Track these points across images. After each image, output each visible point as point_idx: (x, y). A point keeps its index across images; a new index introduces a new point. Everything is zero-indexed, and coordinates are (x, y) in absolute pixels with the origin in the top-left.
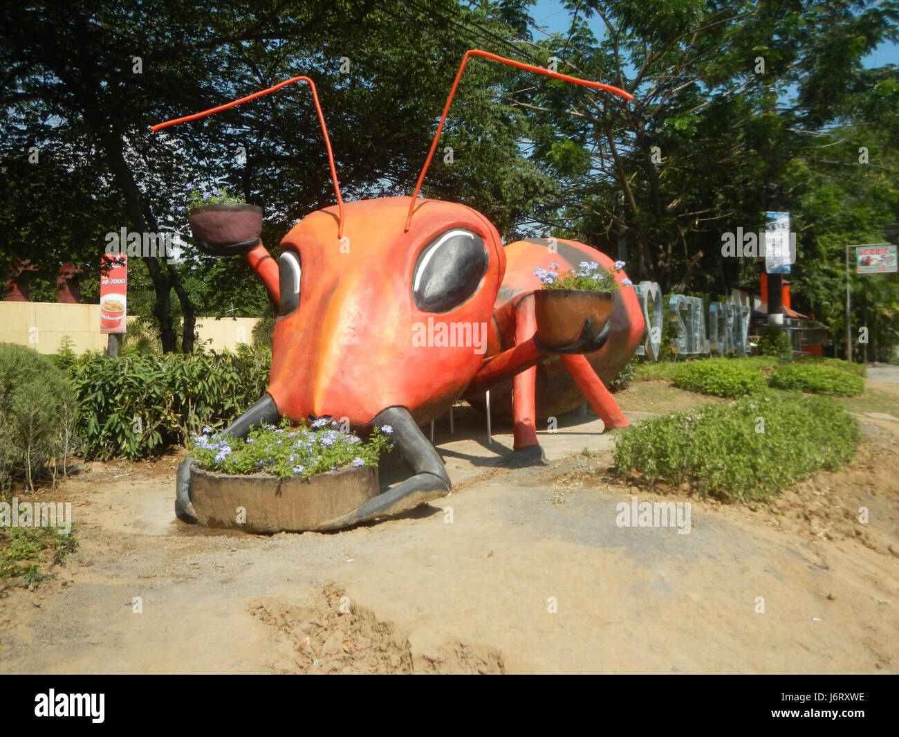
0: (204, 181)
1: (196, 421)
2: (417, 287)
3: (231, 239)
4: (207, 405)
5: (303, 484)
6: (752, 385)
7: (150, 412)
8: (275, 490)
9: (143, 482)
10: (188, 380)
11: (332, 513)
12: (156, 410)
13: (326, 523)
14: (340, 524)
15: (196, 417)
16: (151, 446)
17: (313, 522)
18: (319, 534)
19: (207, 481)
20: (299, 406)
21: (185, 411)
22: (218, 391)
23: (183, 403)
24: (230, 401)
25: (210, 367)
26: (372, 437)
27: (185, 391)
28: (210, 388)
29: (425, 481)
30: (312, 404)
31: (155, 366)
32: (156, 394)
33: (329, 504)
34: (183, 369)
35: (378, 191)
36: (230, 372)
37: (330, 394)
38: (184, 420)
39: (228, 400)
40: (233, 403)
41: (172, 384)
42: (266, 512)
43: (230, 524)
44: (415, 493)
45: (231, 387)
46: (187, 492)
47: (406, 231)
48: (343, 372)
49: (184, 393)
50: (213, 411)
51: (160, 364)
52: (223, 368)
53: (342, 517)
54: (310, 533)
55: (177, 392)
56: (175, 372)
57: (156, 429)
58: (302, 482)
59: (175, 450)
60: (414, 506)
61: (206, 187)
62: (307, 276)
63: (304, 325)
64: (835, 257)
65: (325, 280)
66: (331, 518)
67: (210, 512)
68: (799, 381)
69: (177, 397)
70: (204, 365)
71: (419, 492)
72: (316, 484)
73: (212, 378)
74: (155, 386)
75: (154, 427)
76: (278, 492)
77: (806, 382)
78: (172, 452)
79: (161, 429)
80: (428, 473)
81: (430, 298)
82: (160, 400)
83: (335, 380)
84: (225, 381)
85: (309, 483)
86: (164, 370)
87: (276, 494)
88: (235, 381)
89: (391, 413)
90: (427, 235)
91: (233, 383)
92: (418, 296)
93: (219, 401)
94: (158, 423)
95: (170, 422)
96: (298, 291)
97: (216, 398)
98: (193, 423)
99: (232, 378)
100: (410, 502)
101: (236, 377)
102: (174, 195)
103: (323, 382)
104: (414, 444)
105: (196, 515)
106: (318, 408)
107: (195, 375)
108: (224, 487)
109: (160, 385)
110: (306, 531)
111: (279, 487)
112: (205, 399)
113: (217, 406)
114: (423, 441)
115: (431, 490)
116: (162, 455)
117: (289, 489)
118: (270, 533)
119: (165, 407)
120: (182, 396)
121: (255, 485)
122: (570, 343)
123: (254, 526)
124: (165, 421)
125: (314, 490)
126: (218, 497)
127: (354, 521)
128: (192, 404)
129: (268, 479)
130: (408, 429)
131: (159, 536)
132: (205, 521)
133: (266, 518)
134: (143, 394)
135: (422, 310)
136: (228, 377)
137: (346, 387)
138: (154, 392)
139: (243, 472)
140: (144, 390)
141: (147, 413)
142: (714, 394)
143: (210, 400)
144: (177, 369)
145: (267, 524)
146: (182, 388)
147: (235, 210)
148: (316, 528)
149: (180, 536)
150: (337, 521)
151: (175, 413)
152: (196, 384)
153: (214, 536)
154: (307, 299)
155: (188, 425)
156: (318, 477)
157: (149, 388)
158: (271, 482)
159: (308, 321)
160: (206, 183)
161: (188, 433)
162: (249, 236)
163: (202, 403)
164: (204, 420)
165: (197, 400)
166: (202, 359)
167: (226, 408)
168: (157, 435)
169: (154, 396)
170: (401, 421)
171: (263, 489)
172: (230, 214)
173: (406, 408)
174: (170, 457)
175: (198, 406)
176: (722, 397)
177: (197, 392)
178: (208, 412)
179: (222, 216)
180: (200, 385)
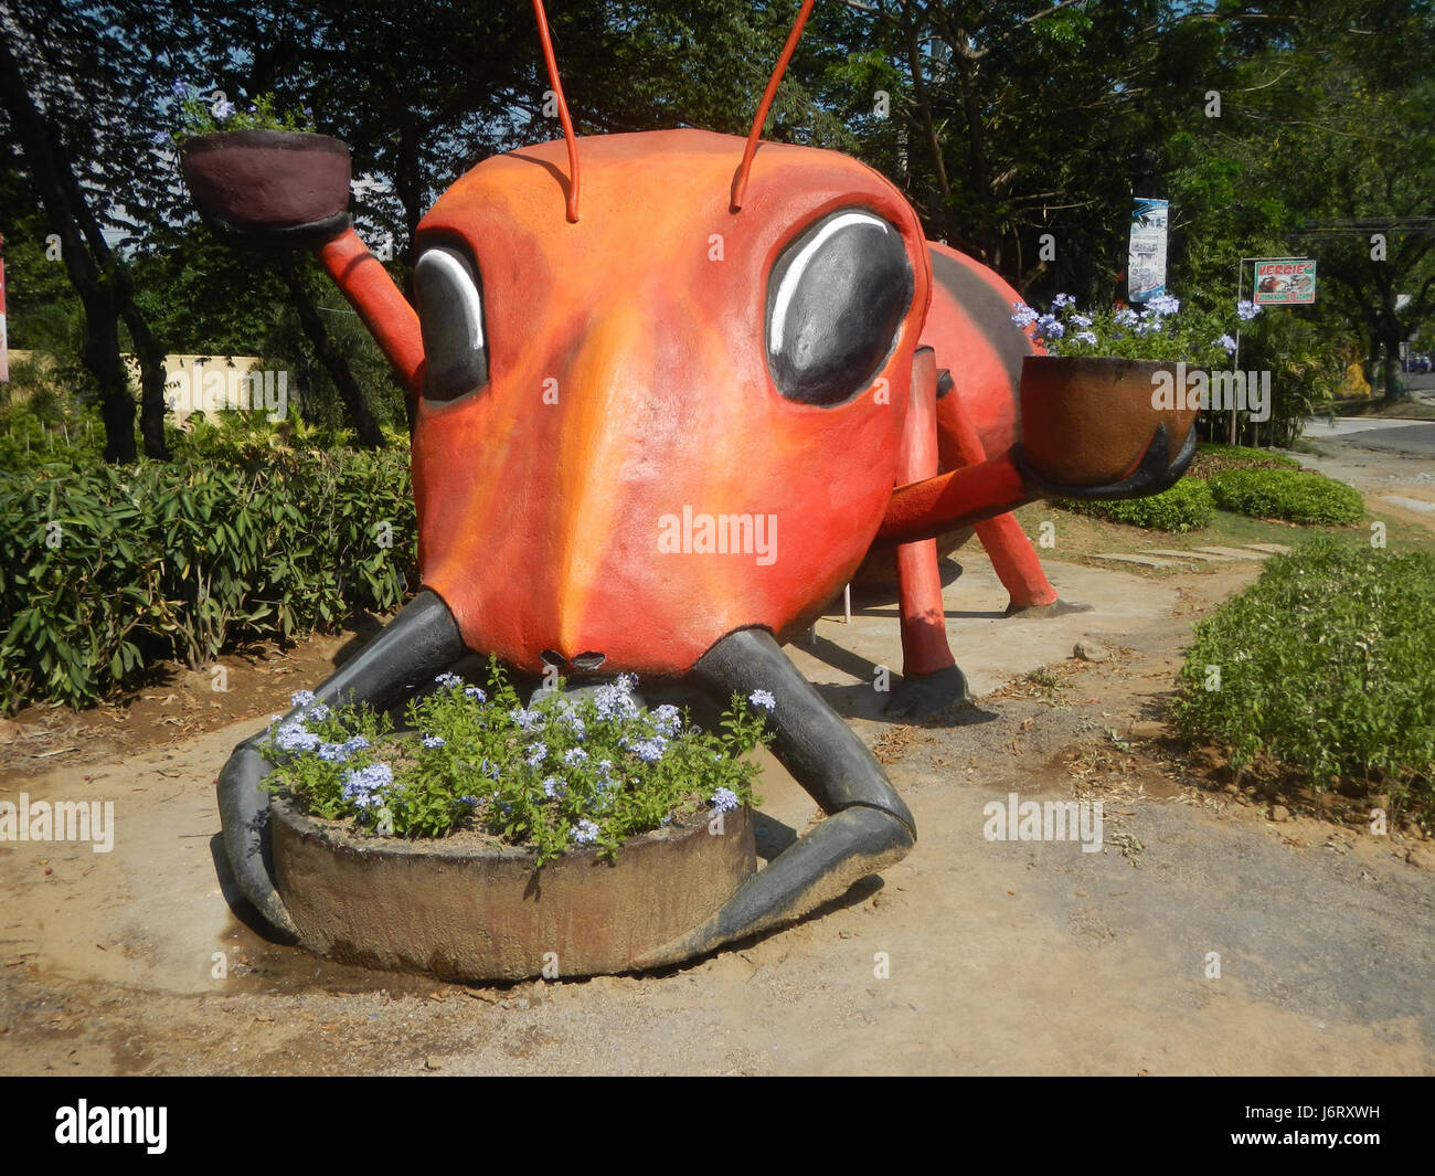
0: (163, 95)
1: (212, 609)
2: (777, 343)
3: (284, 214)
4: (234, 576)
5: (598, 869)
6: (1193, 507)
7: (111, 600)
8: (523, 884)
9: (111, 769)
10: (196, 528)
11: (663, 929)
12: (127, 597)
13: (648, 955)
14: (682, 955)
15: (211, 602)
16: (117, 673)
17: (617, 956)
18: (629, 980)
19: (331, 857)
20: (517, 629)
21: (187, 591)
22: (259, 546)
23: (184, 576)
24: (283, 565)
25: (235, 492)
26: (728, 718)
27: (188, 551)
28: (242, 540)
29: (869, 830)
30: (554, 623)
31: (113, 493)
32: (124, 559)
33: (657, 909)
34: (182, 503)
35: (501, 131)
36: (280, 503)
37: (598, 602)
38: (187, 612)
39: (278, 562)
40: (289, 567)
41: (156, 535)
42: (495, 937)
43: (397, 960)
44: (849, 861)
45: (284, 531)
46: (258, 857)
47: (734, 209)
48: (624, 548)
49: (185, 555)
50: (248, 588)
51: (125, 488)
52: (262, 493)
53: (686, 937)
54: (607, 981)
55: (169, 552)
56: (163, 507)
57: (126, 638)
58: (596, 863)
59: (167, 672)
60: (844, 890)
61: (169, 108)
62: (501, 308)
63: (507, 427)
64: (1213, 276)
65: (551, 323)
66: (659, 943)
67: (339, 929)
68: (1264, 498)
69: (170, 562)
70: (223, 488)
71: (855, 858)
72: (629, 866)
73: (244, 519)
74: (119, 541)
75: (122, 633)
76: (533, 888)
77: (1274, 501)
78: (161, 678)
79: (136, 636)
80: (867, 805)
81: (809, 370)
82: (133, 573)
83: (607, 569)
84: (270, 522)
85: (612, 865)
86: (136, 502)
87: (527, 893)
88: (292, 522)
89: (740, 645)
90: (787, 219)
91: (288, 526)
92: (781, 363)
93: (259, 565)
94: (129, 624)
95: (157, 621)
96: (480, 342)
97: (254, 561)
98: (206, 615)
99: (285, 516)
100: (836, 883)
101: (294, 513)
102: (104, 122)
103: (580, 572)
104: (816, 727)
105: (294, 928)
106: (571, 636)
107: (207, 512)
108: (381, 876)
109: (130, 538)
110: (597, 975)
111: (535, 878)
112: (229, 562)
113: (254, 577)
114: (831, 718)
115: (881, 850)
116: (140, 687)
117: (563, 883)
118: (505, 984)
119: (145, 586)
120: (181, 560)
121: (468, 872)
122: (1115, 478)
123: (462, 967)
124: (148, 618)
125: (622, 883)
126: (364, 898)
127: (715, 943)
128: (205, 574)
129: (507, 861)
130: (790, 686)
131: (203, 996)
132: (323, 946)
133: (497, 951)
134: (94, 561)
135: (793, 397)
136: (277, 513)
137: (630, 584)
138: (119, 556)
139: (427, 834)
140: (97, 551)
141: (106, 605)
142: (1130, 522)
143: (241, 565)
144: (168, 502)
145: (497, 965)
146: (180, 543)
147: (295, 146)
148: (624, 968)
149: (260, 992)
150: (673, 947)
151: (167, 599)
152: (210, 532)
153: (354, 992)
154: (511, 362)
155: (195, 620)
156: (635, 849)
157: (107, 545)
158: (515, 866)
159: (520, 419)
160: (169, 100)
161: (196, 637)
162: (324, 208)
163: (225, 571)
164: (229, 608)
165: (213, 566)
166: (217, 475)
167: (275, 579)
168: (132, 650)
169: (120, 564)
170: (770, 667)
171: (490, 884)
172: (283, 154)
173: (768, 630)
174: (157, 689)
175: (217, 577)
176: (1143, 527)
177: (214, 551)
178: (238, 591)
179: (262, 159)
180: (220, 536)
